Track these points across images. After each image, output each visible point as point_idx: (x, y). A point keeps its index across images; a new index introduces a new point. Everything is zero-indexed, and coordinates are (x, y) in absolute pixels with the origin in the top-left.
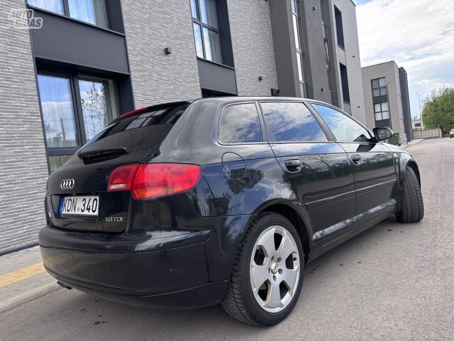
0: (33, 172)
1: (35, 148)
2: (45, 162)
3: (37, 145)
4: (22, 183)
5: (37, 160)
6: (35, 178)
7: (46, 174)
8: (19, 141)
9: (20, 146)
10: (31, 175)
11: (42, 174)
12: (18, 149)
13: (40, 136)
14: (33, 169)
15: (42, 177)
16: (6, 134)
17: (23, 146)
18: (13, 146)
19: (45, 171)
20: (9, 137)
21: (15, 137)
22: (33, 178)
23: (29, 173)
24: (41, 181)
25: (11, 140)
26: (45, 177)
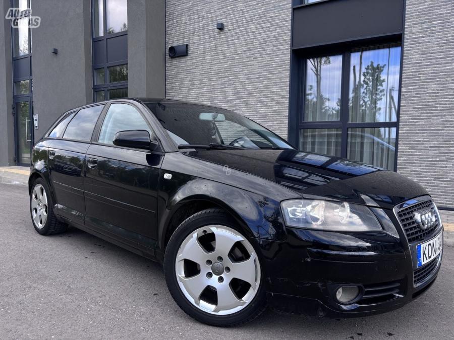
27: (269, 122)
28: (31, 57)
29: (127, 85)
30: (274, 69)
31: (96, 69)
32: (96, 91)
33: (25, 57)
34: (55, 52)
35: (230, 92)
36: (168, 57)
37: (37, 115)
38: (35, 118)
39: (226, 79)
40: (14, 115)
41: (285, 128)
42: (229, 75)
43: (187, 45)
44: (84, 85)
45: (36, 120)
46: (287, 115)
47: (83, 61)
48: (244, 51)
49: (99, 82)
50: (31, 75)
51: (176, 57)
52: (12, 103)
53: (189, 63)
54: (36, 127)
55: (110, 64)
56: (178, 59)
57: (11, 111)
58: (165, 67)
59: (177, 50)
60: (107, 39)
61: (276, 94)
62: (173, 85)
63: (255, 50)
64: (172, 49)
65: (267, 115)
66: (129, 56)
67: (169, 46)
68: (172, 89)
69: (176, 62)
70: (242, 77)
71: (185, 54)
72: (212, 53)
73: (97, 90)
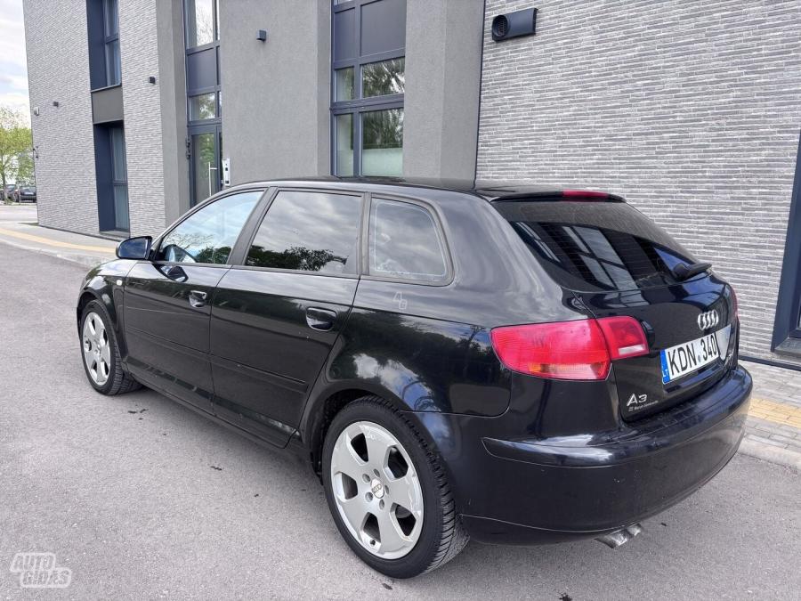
0: (755, 236)
1: (770, 193)
2: (784, 221)
3: (776, 188)
4: (730, 250)
5: (768, 215)
6: (756, 247)
7: (779, 243)
8: (744, 180)
9: (743, 188)
10: (750, 241)
11: (771, 242)
12: (739, 193)
13: (787, 171)
14: (757, 231)
15: (770, 248)
16: (725, 167)
17: (749, 188)
18: (730, 188)
19: (778, 237)
20: (729, 172)
21: (739, 171)
22: (752, 246)
23: (747, 235)
24: (766, 253)
25: (731, 177)
26: (775, 248)
27: (736, 188)
28: (217, 47)
29: (403, 102)
30: (764, 61)
31: (337, 69)
32: (336, 115)
33: (207, 49)
34: (263, 38)
35: (636, 115)
36: (488, 39)
37: (229, 160)
38: (224, 167)
39: (627, 87)
40: (189, 157)
41: (784, 204)
42: (634, 76)
43: (536, 10)
44: (314, 103)
45: (227, 169)
46: (793, 174)
47: (315, 54)
48: (682, 18)
49: (343, 96)
50: (218, 84)
51: (507, 39)
52: (185, 135)
53: (538, 51)
54: (228, 182)
55: (366, 58)
56: (511, 44)
57: (185, 149)
58: (482, 62)
59: (512, 22)
60: (362, 6)
61: (765, 122)
62: (497, 101)
63: (711, 13)
64: (500, 21)
65: (733, 172)
66: (408, 39)
67: (492, 15)
68: (494, 109)
69: (506, 49)
70: (670, 81)
71: (531, 31)
72: (596, 26)
73: (338, 112)
